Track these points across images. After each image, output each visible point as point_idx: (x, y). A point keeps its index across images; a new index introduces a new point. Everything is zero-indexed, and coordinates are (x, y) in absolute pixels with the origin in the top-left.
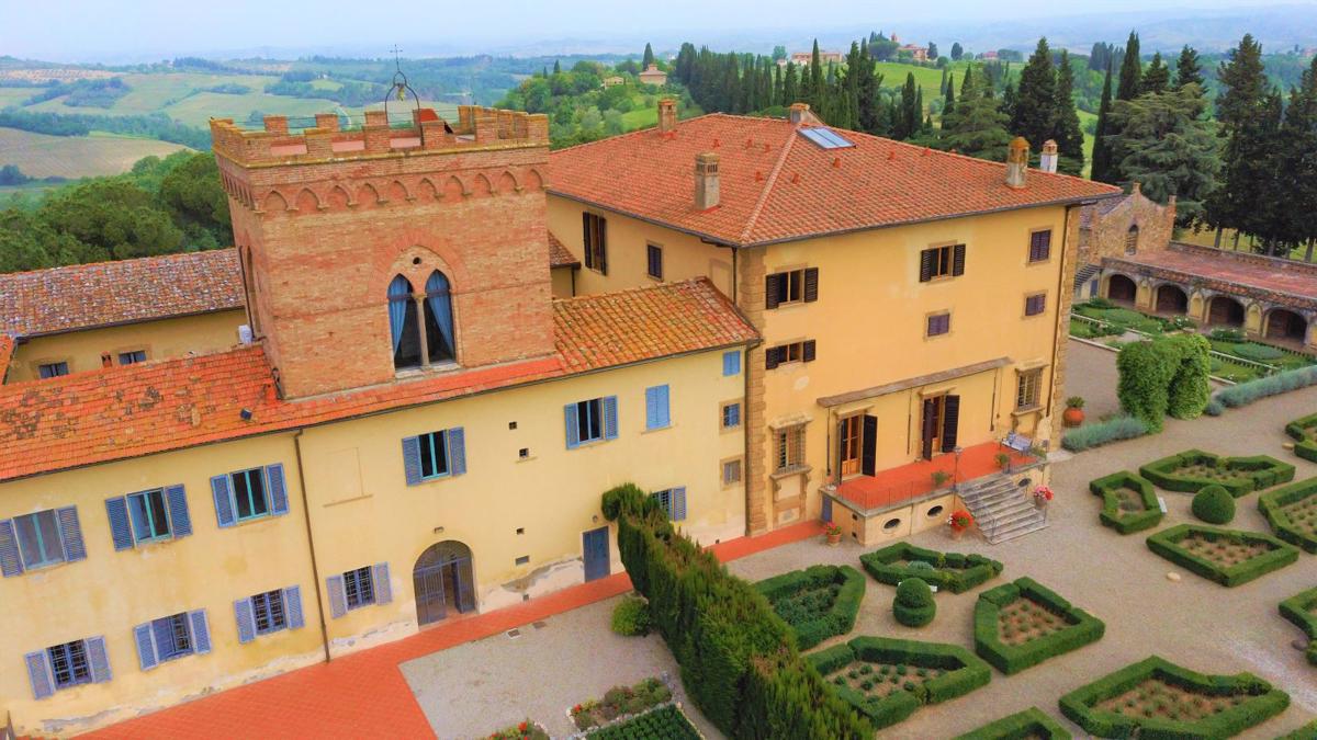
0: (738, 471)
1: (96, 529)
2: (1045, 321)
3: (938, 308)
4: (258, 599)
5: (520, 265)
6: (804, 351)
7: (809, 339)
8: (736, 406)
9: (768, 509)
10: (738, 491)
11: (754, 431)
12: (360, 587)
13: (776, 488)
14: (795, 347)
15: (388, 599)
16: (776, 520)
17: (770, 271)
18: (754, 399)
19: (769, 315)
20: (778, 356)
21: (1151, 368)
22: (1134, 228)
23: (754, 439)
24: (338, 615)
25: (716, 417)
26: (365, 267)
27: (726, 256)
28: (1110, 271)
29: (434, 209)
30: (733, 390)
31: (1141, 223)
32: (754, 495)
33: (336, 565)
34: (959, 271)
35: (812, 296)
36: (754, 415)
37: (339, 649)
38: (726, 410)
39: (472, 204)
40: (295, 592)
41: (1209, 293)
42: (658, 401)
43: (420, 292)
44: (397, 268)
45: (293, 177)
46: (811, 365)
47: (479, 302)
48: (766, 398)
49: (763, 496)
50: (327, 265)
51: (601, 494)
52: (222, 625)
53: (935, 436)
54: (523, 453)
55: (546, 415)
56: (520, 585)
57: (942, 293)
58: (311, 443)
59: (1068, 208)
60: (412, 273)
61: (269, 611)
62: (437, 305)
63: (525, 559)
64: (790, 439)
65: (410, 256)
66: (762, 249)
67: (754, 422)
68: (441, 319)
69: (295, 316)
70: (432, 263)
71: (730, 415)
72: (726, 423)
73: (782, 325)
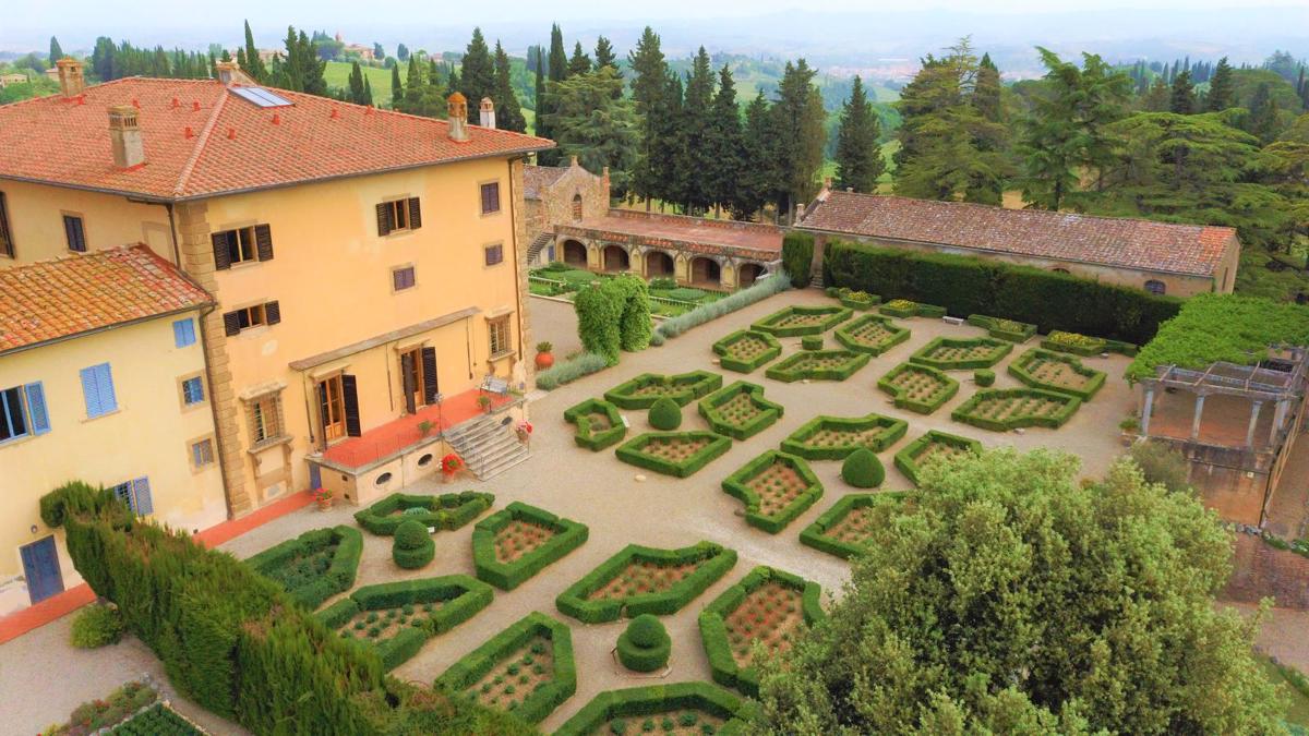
0: (209, 451)
2: (505, 269)
3: (402, 262)
6: (271, 313)
7: (270, 299)
8: (197, 380)
9: (250, 487)
10: (212, 473)
11: (222, 405)
13: (256, 463)
14: (255, 310)
16: (260, 497)
17: (215, 229)
18: (217, 370)
19: (222, 277)
20: (239, 321)
21: (603, 307)
22: (578, 197)
23: (224, 414)
25: (175, 394)
27: (161, 216)
28: (562, 237)
30: (191, 362)
31: (583, 192)
32: (232, 475)
34: (417, 223)
35: (266, 254)
36: (219, 387)
38: (186, 385)
41: (644, 249)
42: (97, 382)
46: (276, 327)
48: (231, 367)
49: (243, 476)
51: (39, 497)
53: (417, 390)
57: (403, 249)
59: (510, 162)
64: (264, 408)
66: (201, 203)
67: (220, 395)
71: (191, 391)
72: (188, 399)
73: (238, 286)
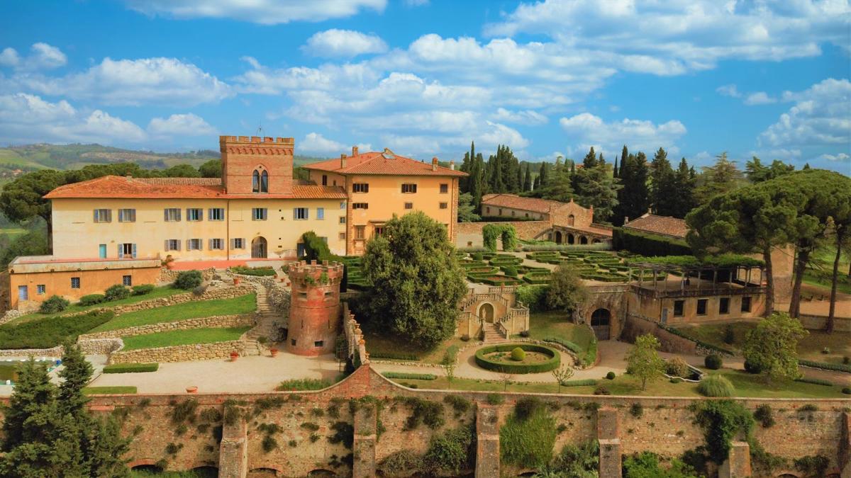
0: (344, 236)
1: (184, 214)
2: (447, 212)
3: (409, 201)
4: (215, 240)
5: (286, 171)
6: (365, 206)
7: (366, 203)
8: (344, 218)
9: (353, 250)
10: (344, 242)
11: (349, 225)
12: (239, 243)
13: (355, 243)
14: (362, 204)
15: (245, 248)
17: (354, 183)
18: (349, 216)
19: (354, 194)
20: (356, 206)
23: (349, 228)
24: (233, 249)
25: (338, 220)
26: (248, 167)
27: (344, 177)
28: (555, 230)
29: (265, 156)
30: (343, 213)
32: (349, 244)
33: (234, 236)
34: (415, 191)
35: (367, 191)
36: (349, 221)
37: (231, 258)
38: (341, 218)
39: (275, 156)
40: (223, 240)
42: (320, 212)
43: (260, 174)
44: (255, 168)
45: (235, 145)
46: (367, 210)
47: (274, 179)
48: (353, 217)
49: (350, 244)
50: (240, 165)
51: (302, 234)
52: (205, 244)
54: (282, 218)
55: (289, 212)
56: (279, 253)
57: (409, 197)
58: (231, 205)
59: (454, 179)
60: (259, 170)
61: (217, 244)
62: (264, 178)
63: (280, 247)
64: (360, 228)
65: (259, 166)
66: (352, 175)
67: (349, 223)
68: (265, 180)
69: (231, 175)
70: (263, 168)
71: (342, 220)
72: (341, 222)
73: (358, 197)
